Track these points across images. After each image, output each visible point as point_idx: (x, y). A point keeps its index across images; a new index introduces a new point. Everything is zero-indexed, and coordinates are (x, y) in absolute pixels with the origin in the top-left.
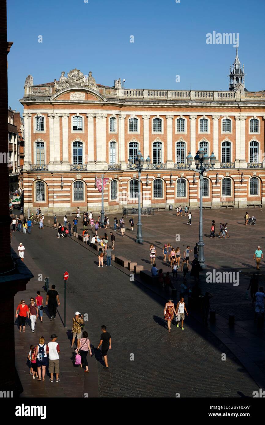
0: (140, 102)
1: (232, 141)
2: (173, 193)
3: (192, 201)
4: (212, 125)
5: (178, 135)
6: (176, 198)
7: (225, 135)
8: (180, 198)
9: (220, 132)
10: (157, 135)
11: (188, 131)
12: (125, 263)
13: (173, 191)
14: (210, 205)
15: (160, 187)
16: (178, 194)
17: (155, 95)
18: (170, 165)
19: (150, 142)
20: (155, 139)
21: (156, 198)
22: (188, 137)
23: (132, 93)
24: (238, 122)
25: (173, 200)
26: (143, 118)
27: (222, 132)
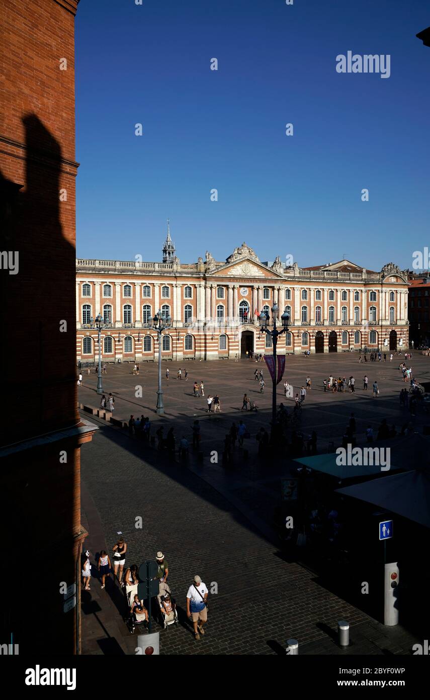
0: (93, 270)
1: (170, 305)
2: (122, 349)
3: (137, 355)
4: (154, 291)
5: (124, 299)
6: (124, 353)
7: (165, 300)
8: (127, 353)
9: (160, 297)
10: (107, 299)
11: (133, 296)
12: (93, 411)
13: (121, 347)
14: (152, 359)
15: (110, 344)
16: (125, 350)
17: (105, 265)
18: (119, 325)
19: (101, 305)
20: (105, 302)
21: (107, 354)
22: (134, 301)
23: (85, 263)
24: (175, 289)
25: (122, 355)
26: (95, 285)
27: (162, 298)
